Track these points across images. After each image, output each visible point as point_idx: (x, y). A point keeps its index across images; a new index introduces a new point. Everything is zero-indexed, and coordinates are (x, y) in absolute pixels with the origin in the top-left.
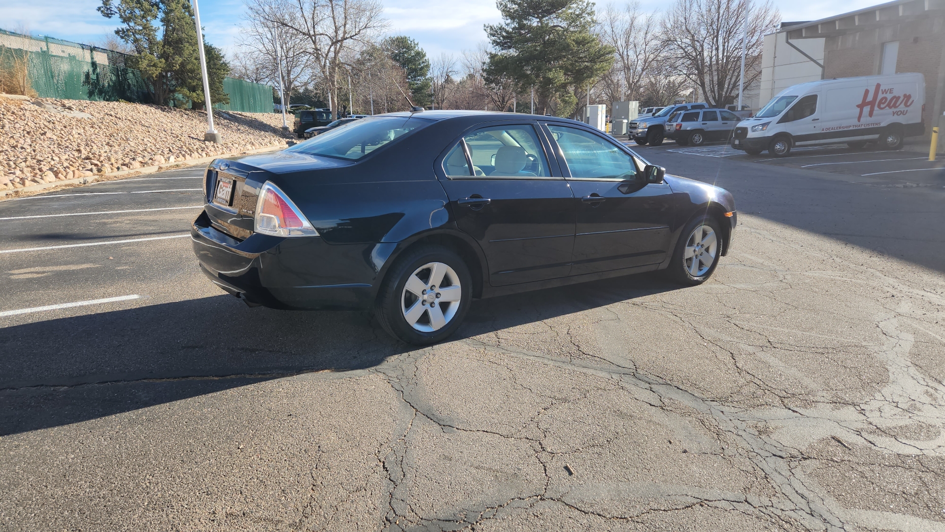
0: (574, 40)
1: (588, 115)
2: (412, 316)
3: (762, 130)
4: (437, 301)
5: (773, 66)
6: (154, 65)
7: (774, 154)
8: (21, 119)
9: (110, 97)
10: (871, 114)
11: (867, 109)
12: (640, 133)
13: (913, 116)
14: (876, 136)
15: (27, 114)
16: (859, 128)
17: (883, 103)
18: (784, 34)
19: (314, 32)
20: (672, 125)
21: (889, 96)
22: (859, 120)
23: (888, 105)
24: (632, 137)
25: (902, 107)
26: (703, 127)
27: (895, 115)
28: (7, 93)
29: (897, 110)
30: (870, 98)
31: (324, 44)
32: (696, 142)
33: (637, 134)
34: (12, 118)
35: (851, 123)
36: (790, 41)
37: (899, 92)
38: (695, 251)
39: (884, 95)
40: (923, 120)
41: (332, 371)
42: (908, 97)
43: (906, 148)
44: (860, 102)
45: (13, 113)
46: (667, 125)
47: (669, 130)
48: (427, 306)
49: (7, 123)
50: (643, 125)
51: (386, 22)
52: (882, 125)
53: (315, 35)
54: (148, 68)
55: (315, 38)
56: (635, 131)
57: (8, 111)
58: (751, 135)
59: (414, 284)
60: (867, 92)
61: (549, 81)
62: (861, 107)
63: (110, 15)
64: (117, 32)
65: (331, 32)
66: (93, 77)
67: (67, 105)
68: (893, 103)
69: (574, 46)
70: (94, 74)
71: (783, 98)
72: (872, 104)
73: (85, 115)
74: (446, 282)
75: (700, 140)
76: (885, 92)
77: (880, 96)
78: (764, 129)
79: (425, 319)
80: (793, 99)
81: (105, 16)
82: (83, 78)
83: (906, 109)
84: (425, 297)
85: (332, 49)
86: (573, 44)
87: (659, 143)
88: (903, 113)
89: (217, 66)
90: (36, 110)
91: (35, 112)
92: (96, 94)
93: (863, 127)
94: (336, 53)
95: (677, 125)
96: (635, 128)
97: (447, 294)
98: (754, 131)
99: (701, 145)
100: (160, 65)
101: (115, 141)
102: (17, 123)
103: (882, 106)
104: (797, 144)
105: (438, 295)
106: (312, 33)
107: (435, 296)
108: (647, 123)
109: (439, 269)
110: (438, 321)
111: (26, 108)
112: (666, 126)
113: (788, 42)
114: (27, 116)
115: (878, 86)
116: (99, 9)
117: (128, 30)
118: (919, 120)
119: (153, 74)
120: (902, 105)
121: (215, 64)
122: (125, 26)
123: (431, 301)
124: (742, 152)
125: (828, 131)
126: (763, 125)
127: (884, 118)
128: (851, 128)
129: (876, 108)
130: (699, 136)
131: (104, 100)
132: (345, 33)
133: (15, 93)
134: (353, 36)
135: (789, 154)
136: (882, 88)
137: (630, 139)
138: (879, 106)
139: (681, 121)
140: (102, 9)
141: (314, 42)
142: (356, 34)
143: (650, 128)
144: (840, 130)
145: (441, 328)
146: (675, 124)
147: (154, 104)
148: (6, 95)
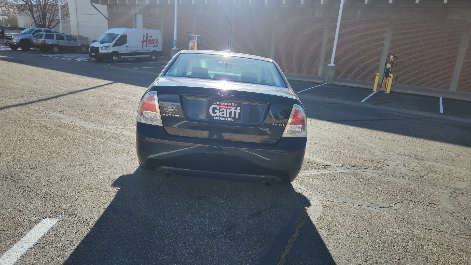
3: (106, 49)
5: (76, 13)
7: (113, 61)
10: (146, 46)
11: (145, 43)
13: (159, 49)
14: (149, 56)
16: (143, 52)
17: (150, 42)
20: (39, 40)
21: (151, 39)
22: (143, 48)
23: (151, 43)
24: (8, 44)
25: (156, 44)
27: (154, 47)
29: (154, 45)
30: (145, 39)
32: (55, 51)
33: (13, 43)
35: (139, 49)
37: (154, 38)
39: (150, 38)
40: (162, 50)
42: (157, 40)
43: (158, 62)
44: (142, 40)
47: (37, 43)
50: (15, 38)
52: (151, 51)
56: (10, 41)
58: (101, 51)
60: (144, 36)
62: (143, 42)
68: (153, 42)
72: (146, 41)
75: (57, 50)
76: (150, 37)
77: (149, 38)
80: (118, 35)
83: (157, 45)
87: (29, 49)
88: (156, 47)
93: (144, 51)
95: (42, 40)
96: (11, 39)
98: (102, 49)
99: (58, 53)
103: (150, 43)
104: (122, 57)
108: (19, 37)
112: (34, 40)
113: (92, 4)
115: (147, 34)
118: (161, 50)
120: (156, 43)
125: (132, 52)
126: (107, 47)
127: (151, 48)
128: (140, 52)
129: (148, 43)
130: (56, 48)
135: (119, 62)
136: (149, 35)
137: (7, 45)
138: (149, 43)
139: (45, 38)
143: (22, 40)
144: (136, 52)
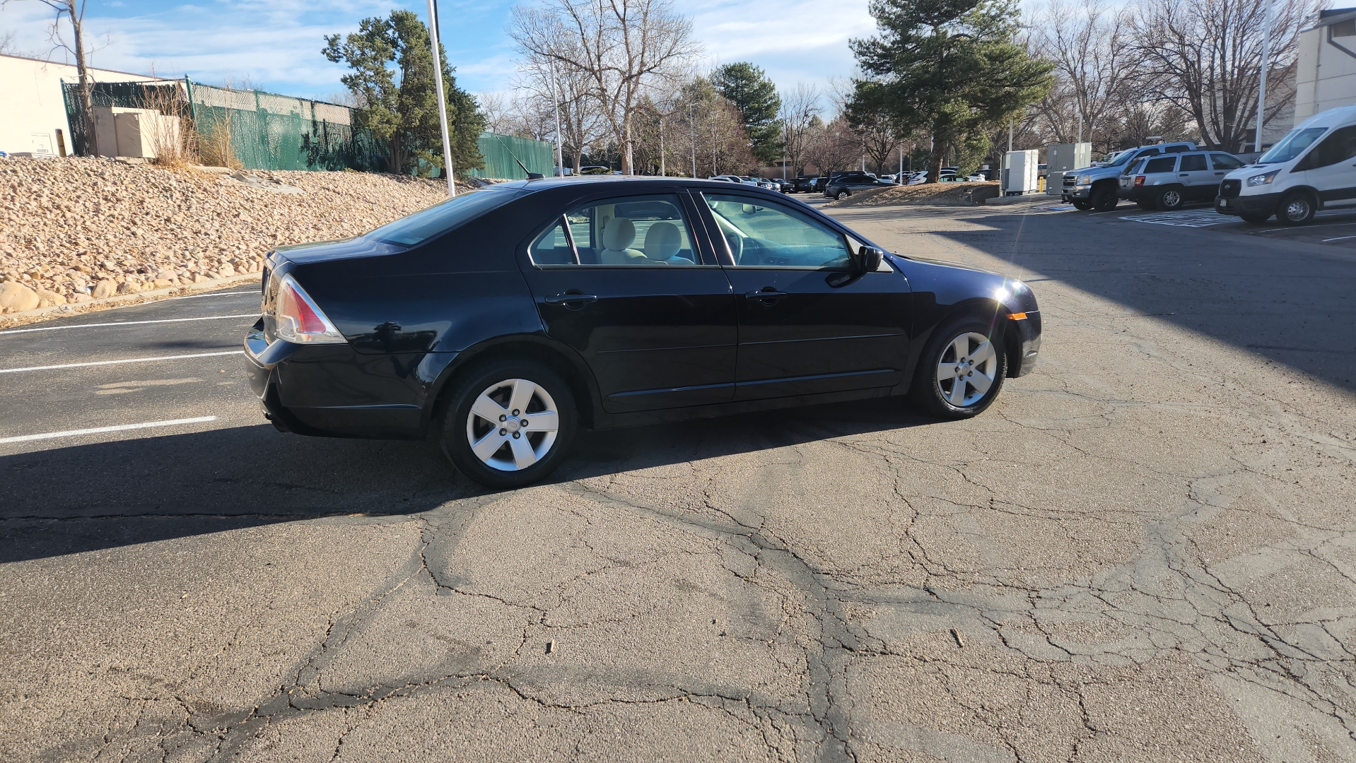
0: (985, 55)
1: (1007, 167)
2: (484, 450)
3: (1265, 182)
4: (523, 431)
5: (1314, 79)
6: (388, 122)
7: (1286, 221)
8: (213, 197)
9: (335, 164)
12: (1080, 191)
15: (222, 190)
18: (1325, 29)
19: (599, 66)
20: (1130, 178)
24: (1066, 199)
26: (1183, 180)
28: (206, 164)
31: (613, 83)
32: (1170, 203)
33: (1075, 193)
34: (202, 197)
36: (1335, 39)
38: (957, 369)
41: (368, 516)
45: (205, 190)
46: (1122, 178)
47: (1125, 186)
48: (509, 437)
49: (195, 202)
50: (1084, 179)
51: (698, 45)
53: (600, 70)
54: (380, 126)
55: (600, 75)
56: (1071, 189)
57: (199, 188)
58: (1245, 191)
59: (484, 406)
61: (945, 119)
63: (337, 59)
64: (344, 80)
65: (623, 64)
66: (313, 139)
67: (275, 178)
69: (985, 64)
70: (315, 136)
71: (1307, 131)
73: (295, 191)
74: (536, 405)
75: (1176, 201)
78: (1269, 181)
79: (505, 453)
80: (1320, 133)
81: (331, 60)
82: (300, 142)
84: (505, 424)
85: (624, 88)
86: (983, 61)
87: (1112, 207)
89: (469, 120)
90: (234, 186)
91: (232, 188)
92: (317, 162)
94: (630, 94)
95: (1137, 178)
96: (1072, 184)
97: (538, 422)
98: (1250, 185)
99: (1178, 208)
100: (395, 121)
101: (325, 222)
102: (207, 202)
104: (1327, 203)
105: (524, 423)
106: (596, 67)
107: (518, 424)
108: (1091, 176)
109: (523, 390)
110: (525, 456)
111: (222, 183)
112: (1121, 181)
113: (1330, 42)
114: (221, 193)
116: (324, 51)
117: (357, 77)
119: (386, 133)
121: (466, 117)
122: (353, 72)
123: (514, 430)
124: (1237, 219)
126: (1267, 175)
130: (1175, 195)
131: (327, 169)
132: (643, 64)
133: (216, 164)
134: (652, 68)
135: (1310, 221)
139: (1145, 172)
140: (328, 51)
141: (600, 80)
142: (655, 66)
143: (1095, 184)
145: (529, 467)
146: (1133, 177)
147: (390, 172)
148: (202, 167)
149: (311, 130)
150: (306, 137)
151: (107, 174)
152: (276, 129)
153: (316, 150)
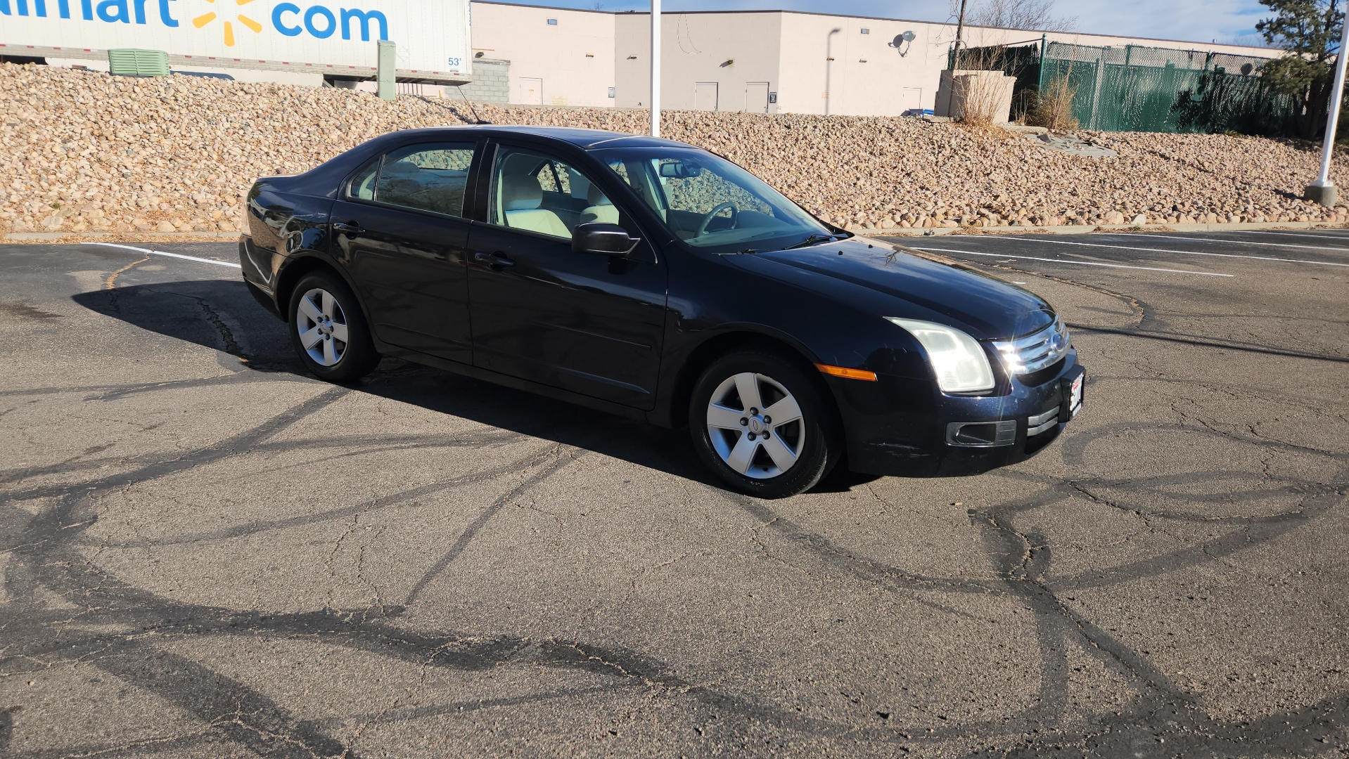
4: (332, 335)
48: (324, 337)
59: (307, 305)
64: (1262, 27)
66: (1195, 97)
67: (1093, 139)
70: (1199, 94)
82: (1175, 100)
84: (321, 325)
105: (332, 329)
107: (328, 328)
110: (330, 357)
123: (326, 332)
145: (331, 366)
148: (1024, 127)
149: (1195, 87)
150: (1185, 96)
151: (897, 131)
152: (1146, 86)
153: (1194, 109)
